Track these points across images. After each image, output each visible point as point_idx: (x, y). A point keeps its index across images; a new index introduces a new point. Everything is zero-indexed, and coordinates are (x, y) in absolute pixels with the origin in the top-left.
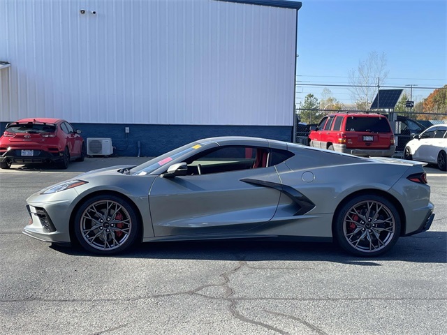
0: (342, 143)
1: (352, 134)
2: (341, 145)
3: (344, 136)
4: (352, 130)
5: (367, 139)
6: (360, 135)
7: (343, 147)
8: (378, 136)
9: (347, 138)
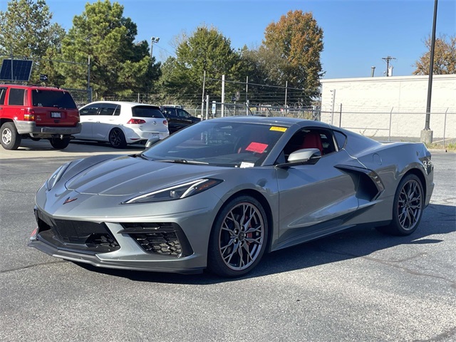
0: (30, 120)
1: (40, 109)
2: (29, 122)
3: (32, 112)
4: (40, 105)
5: (56, 115)
6: (48, 111)
7: (33, 124)
8: (66, 113)
9: (35, 115)
